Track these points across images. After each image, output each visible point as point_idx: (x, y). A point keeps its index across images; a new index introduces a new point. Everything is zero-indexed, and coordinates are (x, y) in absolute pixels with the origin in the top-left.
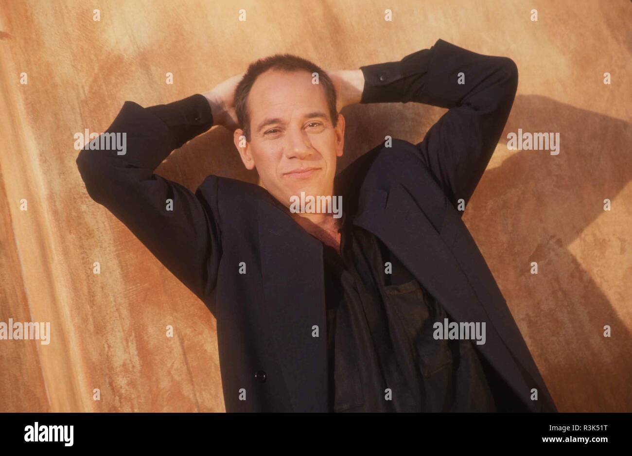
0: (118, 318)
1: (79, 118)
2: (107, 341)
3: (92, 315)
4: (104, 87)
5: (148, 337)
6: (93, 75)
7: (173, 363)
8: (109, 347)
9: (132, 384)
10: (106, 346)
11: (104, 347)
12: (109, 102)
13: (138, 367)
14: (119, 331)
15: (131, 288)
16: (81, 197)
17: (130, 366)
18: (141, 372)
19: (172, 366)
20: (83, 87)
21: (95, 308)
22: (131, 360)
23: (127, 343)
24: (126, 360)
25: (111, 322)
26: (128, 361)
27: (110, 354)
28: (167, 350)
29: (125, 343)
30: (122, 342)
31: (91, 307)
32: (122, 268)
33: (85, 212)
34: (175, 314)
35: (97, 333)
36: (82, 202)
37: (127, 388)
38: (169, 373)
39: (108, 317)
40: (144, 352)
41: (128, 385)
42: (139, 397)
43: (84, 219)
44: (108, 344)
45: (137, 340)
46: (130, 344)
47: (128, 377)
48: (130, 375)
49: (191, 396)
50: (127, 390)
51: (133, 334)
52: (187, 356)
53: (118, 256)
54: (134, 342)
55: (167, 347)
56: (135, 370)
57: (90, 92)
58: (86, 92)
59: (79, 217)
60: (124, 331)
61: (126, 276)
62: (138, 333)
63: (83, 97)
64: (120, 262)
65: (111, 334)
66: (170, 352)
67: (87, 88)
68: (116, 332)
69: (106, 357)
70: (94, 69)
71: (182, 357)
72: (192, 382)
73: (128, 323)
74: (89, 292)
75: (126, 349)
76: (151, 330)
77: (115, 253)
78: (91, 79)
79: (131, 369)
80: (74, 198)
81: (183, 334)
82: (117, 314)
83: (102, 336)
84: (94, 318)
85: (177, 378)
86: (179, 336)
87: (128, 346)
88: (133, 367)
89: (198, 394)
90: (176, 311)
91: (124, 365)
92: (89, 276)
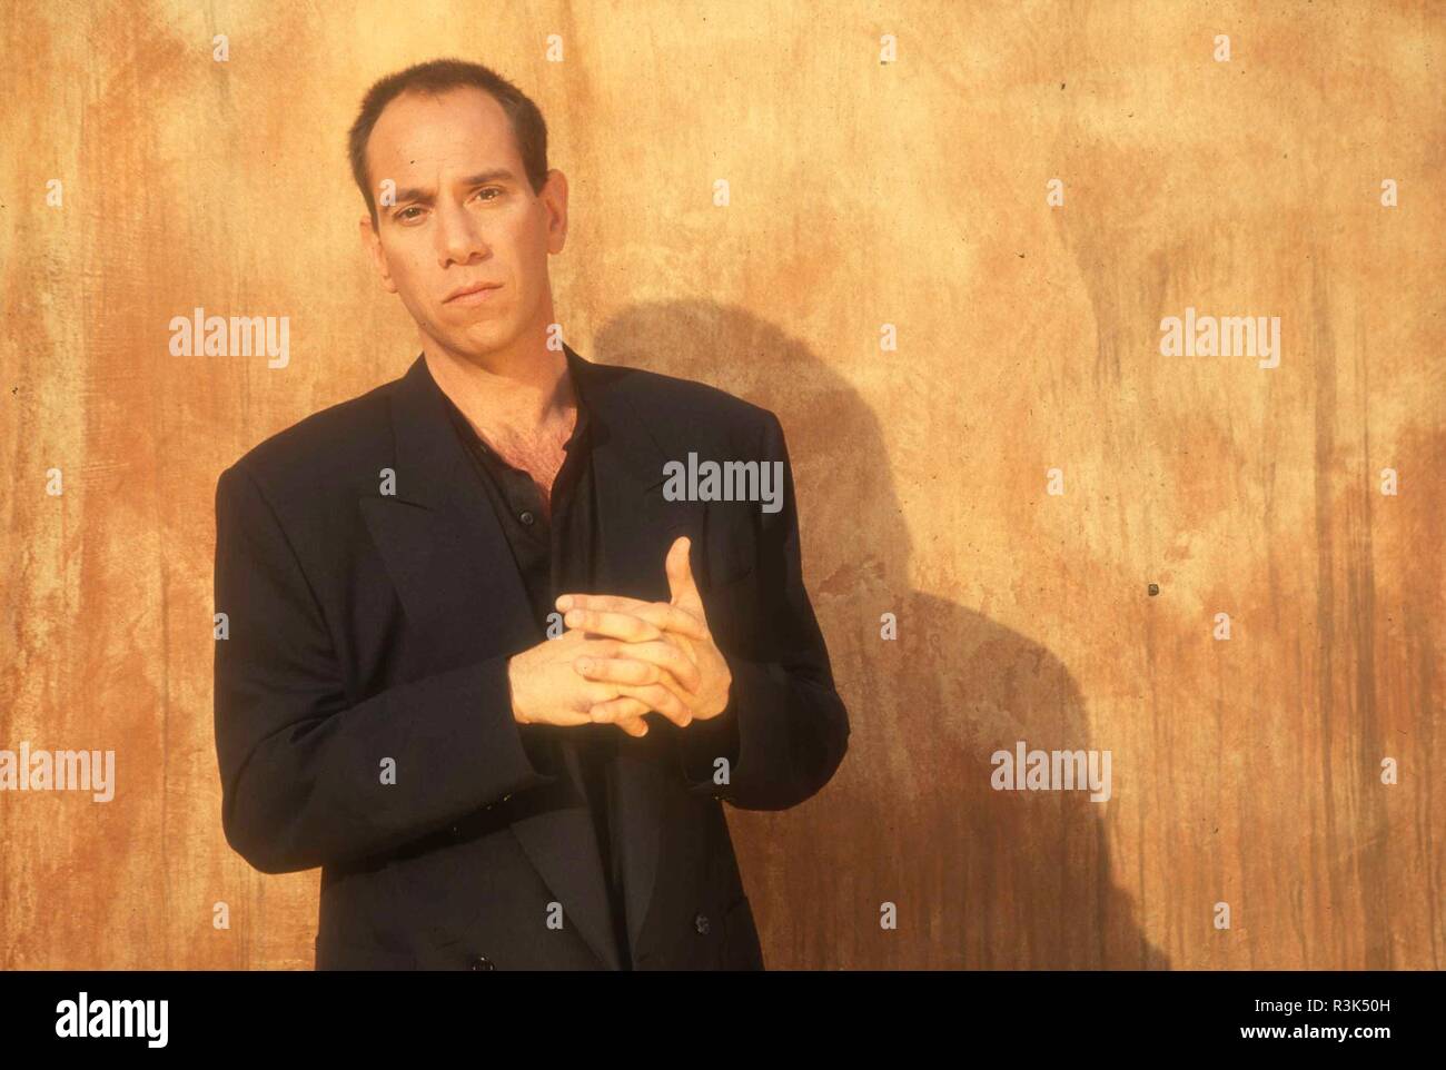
0: (60, 512)
1: (76, 135)
2: (30, 546)
3: (14, 493)
4: (136, 91)
5: (106, 560)
6: (122, 65)
7: (141, 616)
8: (32, 559)
9: (57, 634)
10: (26, 556)
11: (22, 557)
12: (138, 121)
13: (75, 609)
14: (56, 537)
15: (97, 463)
16: (46, 278)
17: (62, 602)
18: (78, 617)
19: (138, 621)
20: (98, 82)
21: (23, 483)
22: (64, 593)
23: (66, 561)
24: (56, 589)
25: (47, 516)
26: (60, 593)
27: (28, 572)
28: (136, 591)
29: (61, 557)
30: (57, 557)
31: (17, 480)
32: (89, 425)
33: (46, 307)
34: (166, 530)
35: (15, 529)
36: (46, 289)
37: (46, 639)
38: (129, 633)
39: (41, 506)
40: (93, 583)
41: (49, 634)
42: (63, 661)
43: (42, 318)
44: (30, 553)
45: (84, 560)
46: (70, 562)
47: (53, 621)
48: (57, 619)
49: (159, 683)
50: (44, 644)
51: (81, 548)
52: (170, 611)
53: (88, 400)
54: (79, 561)
55: (136, 585)
56: (68, 612)
57: (108, 94)
58: (102, 92)
59: (33, 314)
60: (65, 537)
61: (92, 440)
62: (89, 547)
63: (93, 101)
64: (88, 411)
65: (41, 538)
66: (141, 595)
67: (104, 85)
68: (50, 535)
69: (21, 575)
70: (125, 54)
71: (160, 609)
72: (166, 660)
73: (76, 524)
74: (19, 452)
75: (61, 571)
76: (115, 548)
77: (82, 394)
78: (116, 71)
79: (61, 609)
80: (33, 278)
81: (171, 568)
82: (59, 505)
83: (24, 537)
84: (16, 499)
85: (141, 644)
86: (162, 572)
87: (65, 568)
88: (67, 605)
89: (171, 683)
90: (170, 526)
91: (51, 597)
92: (25, 423)
